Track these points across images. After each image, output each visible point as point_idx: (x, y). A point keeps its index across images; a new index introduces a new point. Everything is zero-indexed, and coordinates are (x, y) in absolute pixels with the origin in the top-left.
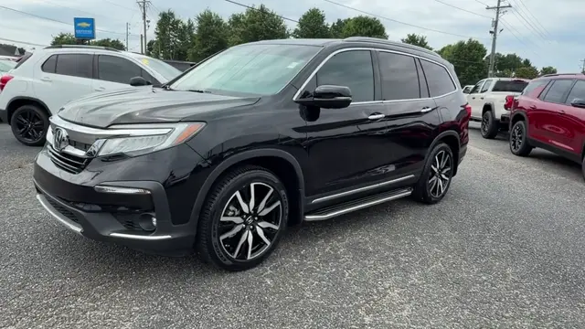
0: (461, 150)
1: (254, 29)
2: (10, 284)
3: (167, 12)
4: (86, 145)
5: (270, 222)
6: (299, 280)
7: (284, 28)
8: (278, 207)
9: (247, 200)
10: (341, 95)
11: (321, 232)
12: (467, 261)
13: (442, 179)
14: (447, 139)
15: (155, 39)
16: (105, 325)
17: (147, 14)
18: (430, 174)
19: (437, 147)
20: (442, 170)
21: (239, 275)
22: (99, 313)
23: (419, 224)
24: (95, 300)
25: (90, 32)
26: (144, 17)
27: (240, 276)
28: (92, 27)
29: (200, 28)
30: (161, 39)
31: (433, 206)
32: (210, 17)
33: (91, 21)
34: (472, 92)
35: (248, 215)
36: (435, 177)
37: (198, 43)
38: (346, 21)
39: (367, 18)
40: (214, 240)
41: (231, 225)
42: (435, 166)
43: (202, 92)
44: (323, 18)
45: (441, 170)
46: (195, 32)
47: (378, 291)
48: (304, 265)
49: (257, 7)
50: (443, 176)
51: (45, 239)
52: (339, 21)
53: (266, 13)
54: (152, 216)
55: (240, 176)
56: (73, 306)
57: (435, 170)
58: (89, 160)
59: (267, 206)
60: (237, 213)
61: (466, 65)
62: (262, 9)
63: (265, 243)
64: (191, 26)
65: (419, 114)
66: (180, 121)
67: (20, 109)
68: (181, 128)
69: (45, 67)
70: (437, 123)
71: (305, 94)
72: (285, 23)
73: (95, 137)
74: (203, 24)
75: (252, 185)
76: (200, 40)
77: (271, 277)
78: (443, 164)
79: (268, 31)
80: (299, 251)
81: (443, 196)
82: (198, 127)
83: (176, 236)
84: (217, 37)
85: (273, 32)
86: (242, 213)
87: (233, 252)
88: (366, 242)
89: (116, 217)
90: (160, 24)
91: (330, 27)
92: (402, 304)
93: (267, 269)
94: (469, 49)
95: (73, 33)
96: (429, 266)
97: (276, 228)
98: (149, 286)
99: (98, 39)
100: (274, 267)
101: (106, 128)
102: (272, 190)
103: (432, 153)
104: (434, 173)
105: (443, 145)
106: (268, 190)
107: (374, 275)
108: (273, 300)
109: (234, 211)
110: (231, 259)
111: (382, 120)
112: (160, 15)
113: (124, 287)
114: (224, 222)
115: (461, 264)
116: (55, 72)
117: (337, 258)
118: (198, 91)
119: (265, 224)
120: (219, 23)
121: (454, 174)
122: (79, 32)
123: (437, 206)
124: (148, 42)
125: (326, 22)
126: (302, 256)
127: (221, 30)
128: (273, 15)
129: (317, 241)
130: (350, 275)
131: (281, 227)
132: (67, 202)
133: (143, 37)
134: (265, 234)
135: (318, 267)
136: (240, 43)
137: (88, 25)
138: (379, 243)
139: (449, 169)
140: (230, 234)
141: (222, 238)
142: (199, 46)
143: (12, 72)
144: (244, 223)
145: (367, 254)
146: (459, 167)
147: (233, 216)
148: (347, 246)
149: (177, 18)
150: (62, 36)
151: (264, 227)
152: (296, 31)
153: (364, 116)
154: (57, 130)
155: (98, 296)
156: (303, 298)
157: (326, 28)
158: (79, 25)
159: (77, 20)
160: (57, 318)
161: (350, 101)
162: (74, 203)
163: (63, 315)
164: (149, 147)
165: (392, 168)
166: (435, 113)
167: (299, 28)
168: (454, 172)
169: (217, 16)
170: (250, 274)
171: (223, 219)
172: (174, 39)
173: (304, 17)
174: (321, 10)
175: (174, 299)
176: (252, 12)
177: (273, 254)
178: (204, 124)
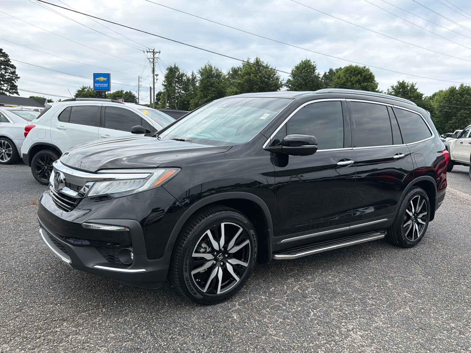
0: (438, 195)
1: (249, 81)
2: (10, 307)
3: (173, 67)
4: (78, 186)
5: (240, 260)
6: (264, 317)
7: (277, 79)
8: (247, 246)
9: (217, 238)
10: (308, 144)
11: (292, 270)
12: (436, 306)
13: (418, 224)
14: (423, 184)
15: (163, 91)
16: (83, 348)
17: (156, 69)
18: (405, 218)
19: (412, 192)
20: (418, 214)
21: (210, 308)
22: (79, 337)
23: (392, 267)
24: (78, 325)
25: (106, 85)
26: (154, 71)
27: (210, 310)
28: (108, 82)
29: (201, 81)
30: (167, 90)
31: (408, 250)
32: (211, 70)
33: (108, 76)
34: (460, 137)
35: (218, 252)
36: (410, 222)
37: (199, 94)
38: (337, 70)
39: (356, 67)
40: (186, 275)
41: (202, 261)
42: (411, 211)
43: (184, 140)
44: (314, 68)
45: (416, 214)
46: (197, 85)
47: (340, 332)
48: (272, 302)
49: (252, 61)
50: (420, 221)
51: (45, 268)
52: (331, 70)
53: (261, 66)
54: (130, 251)
55: (211, 216)
56: (58, 330)
57: (411, 214)
58: (81, 200)
59: (237, 244)
60: (208, 250)
61: (458, 110)
62: (258, 63)
63: (234, 279)
64: (194, 78)
65: (392, 159)
66: (158, 167)
67: (39, 153)
68: (158, 173)
69: (60, 118)
70: (410, 168)
71: (275, 142)
72: (278, 74)
73: (86, 180)
74: (204, 77)
75: (223, 225)
76: (202, 91)
77: (238, 312)
78: (419, 209)
79: (262, 82)
80: (268, 288)
81: (420, 240)
82: (172, 172)
83: (150, 269)
84: (217, 88)
85: (267, 83)
86: (213, 251)
87: (203, 286)
88: (335, 283)
89: (99, 251)
90: (167, 77)
91: (321, 76)
92: (363, 346)
93: (236, 304)
94: (460, 94)
95: (92, 87)
96: (395, 310)
97: (245, 265)
98: (126, 315)
99: (112, 91)
100: (243, 302)
101: (96, 173)
102: (241, 230)
103: (407, 198)
104: (409, 218)
105: (419, 190)
106: (238, 229)
107: (339, 316)
108: (237, 336)
109: (205, 248)
110: (201, 293)
111: (352, 165)
112: (167, 69)
113: (104, 314)
114: (195, 258)
115: (430, 310)
116: (69, 121)
117: (305, 297)
118: (181, 140)
119: (235, 261)
120: (219, 75)
121: (432, 218)
122: (97, 85)
123: (412, 250)
124: (156, 93)
125: (317, 72)
126: (270, 293)
127: (221, 82)
128: (267, 67)
129: (288, 279)
130: (315, 315)
131: (250, 265)
132: (61, 237)
133: (152, 89)
134: (235, 271)
135: (285, 305)
136: (236, 93)
137: (105, 79)
138: (349, 285)
139: (426, 213)
140: (201, 270)
141: (193, 272)
142: (201, 97)
143: (34, 122)
144: (215, 259)
145: (334, 294)
146: (437, 212)
147: (204, 253)
148: (316, 286)
149: (181, 71)
150: (84, 89)
151: (234, 263)
152: (289, 81)
153: (333, 162)
154: (57, 173)
155: (81, 321)
156: (265, 335)
157: (317, 77)
158: (97, 79)
159: (96, 76)
160: (44, 340)
161: (317, 149)
162: (66, 238)
163: (49, 337)
164: (131, 189)
165: (371, 210)
166: (409, 159)
167: (291, 79)
168: (431, 217)
169: (217, 70)
170: (219, 308)
171: (194, 255)
172: (179, 90)
173: (297, 68)
174: (312, 61)
175: (147, 329)
176: (248, 65)
177: (243, 290)
178: (179, 169)
